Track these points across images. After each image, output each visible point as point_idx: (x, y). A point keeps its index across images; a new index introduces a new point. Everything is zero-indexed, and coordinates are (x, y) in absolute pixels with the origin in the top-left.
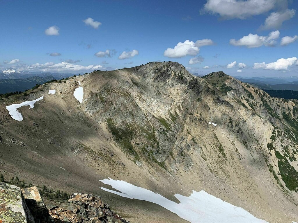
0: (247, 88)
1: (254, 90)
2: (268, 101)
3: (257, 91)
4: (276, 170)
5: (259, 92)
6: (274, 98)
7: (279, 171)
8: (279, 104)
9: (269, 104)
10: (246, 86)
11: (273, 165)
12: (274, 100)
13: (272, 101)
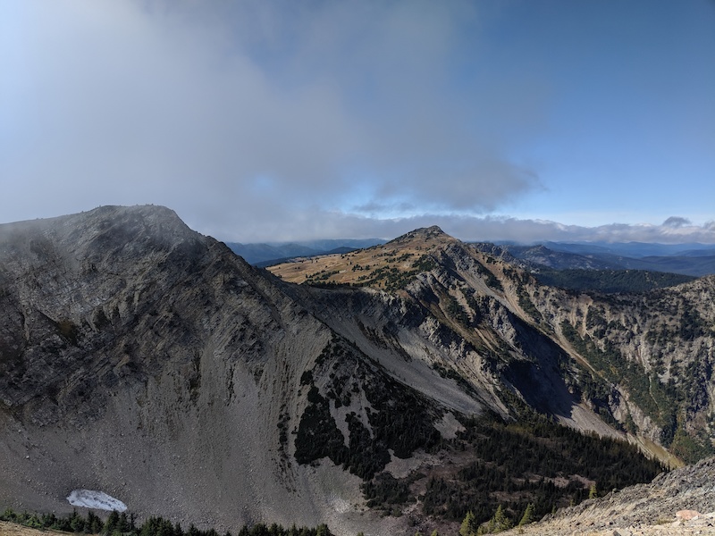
0: (486, 265)
1: (504, 269)
2: (532, 293)
3: (511, 271)
4: (294, 424)
5: (513, 274)
6: (546, 288)
7: (298, 426)
8: (557, 300)
9: (534, 301)
10: (486, 259)
11: (293, 416)
12: (546, 293)
13: (542, 294)
